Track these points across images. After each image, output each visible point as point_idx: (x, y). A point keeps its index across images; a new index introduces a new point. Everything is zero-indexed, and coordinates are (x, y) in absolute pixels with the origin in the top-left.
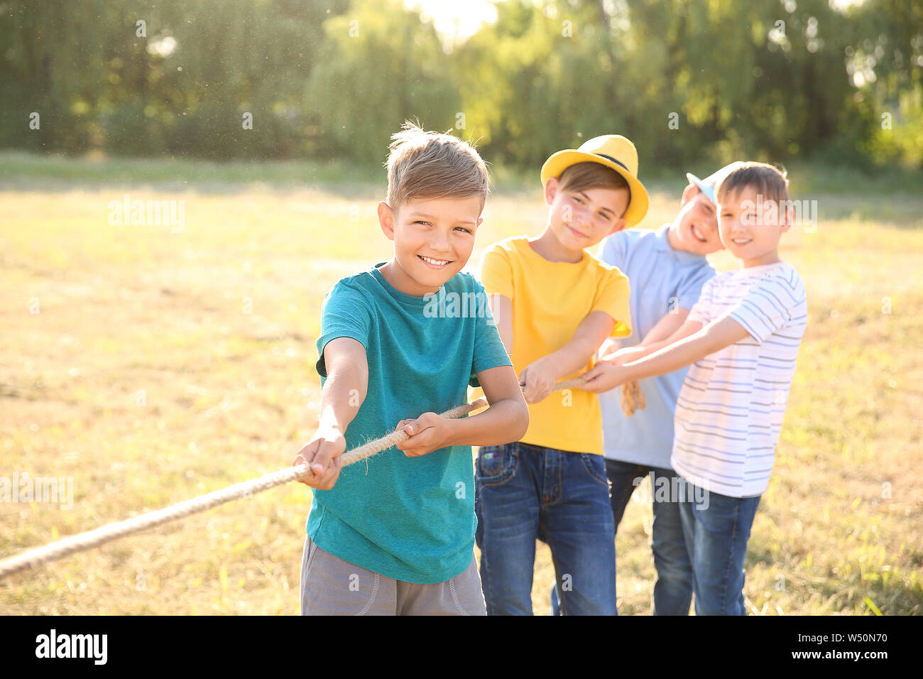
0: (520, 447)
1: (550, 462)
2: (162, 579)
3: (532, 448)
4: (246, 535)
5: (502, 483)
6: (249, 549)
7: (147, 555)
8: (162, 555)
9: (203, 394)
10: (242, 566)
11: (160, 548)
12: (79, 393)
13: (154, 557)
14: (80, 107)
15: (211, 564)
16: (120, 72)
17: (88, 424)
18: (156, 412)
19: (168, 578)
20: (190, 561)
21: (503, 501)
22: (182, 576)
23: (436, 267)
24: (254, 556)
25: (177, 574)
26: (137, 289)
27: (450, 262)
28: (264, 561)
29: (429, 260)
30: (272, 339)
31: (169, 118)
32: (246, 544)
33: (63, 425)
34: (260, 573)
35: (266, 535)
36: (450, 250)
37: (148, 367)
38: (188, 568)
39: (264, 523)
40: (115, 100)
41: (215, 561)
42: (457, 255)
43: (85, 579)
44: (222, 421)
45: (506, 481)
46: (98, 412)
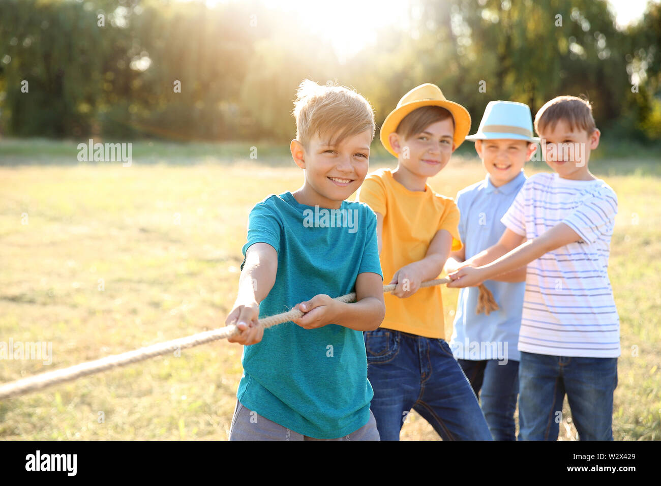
0: (401, 335)
1: (422, 346)
2: (136, 429)
3: (408, 336)
4: (198, 397)
5: (387, 362)
6: (200, 407)
7: (125, 413)
8: (136, 412)
9: (167, 299)
10: (195, 419)
11: (135, 407)
12: (79, 299)
13: (131, 413)
14: (84, 108)
15: (172, 418)
16: (113, 82)
17: (84, 321)
18: (134, 312)
19: (141, 427)
20: (158, 416)
21: (386, 377)
22: (152, 427)
23: (343, 185)
24: (204, 412)
25: (148, 425)
26: (122, 228)
27: (352, 181)
28: (212, 416)
29: (337, 180)
30: (218, 261)
31: (146, 114)
32: (199, 403)
33: (67, 322)
34: (209, 424)
35: (214, 396)
36: (353, 171)
37: (130, 281)
38: (155, 421)
39: (212, 388)
40: (108, 102)
41: (176, 415)
42: (357, 175)
43: (80, 430)
44: (182, 318)
45: (390, 360)
46: (92, 313)
